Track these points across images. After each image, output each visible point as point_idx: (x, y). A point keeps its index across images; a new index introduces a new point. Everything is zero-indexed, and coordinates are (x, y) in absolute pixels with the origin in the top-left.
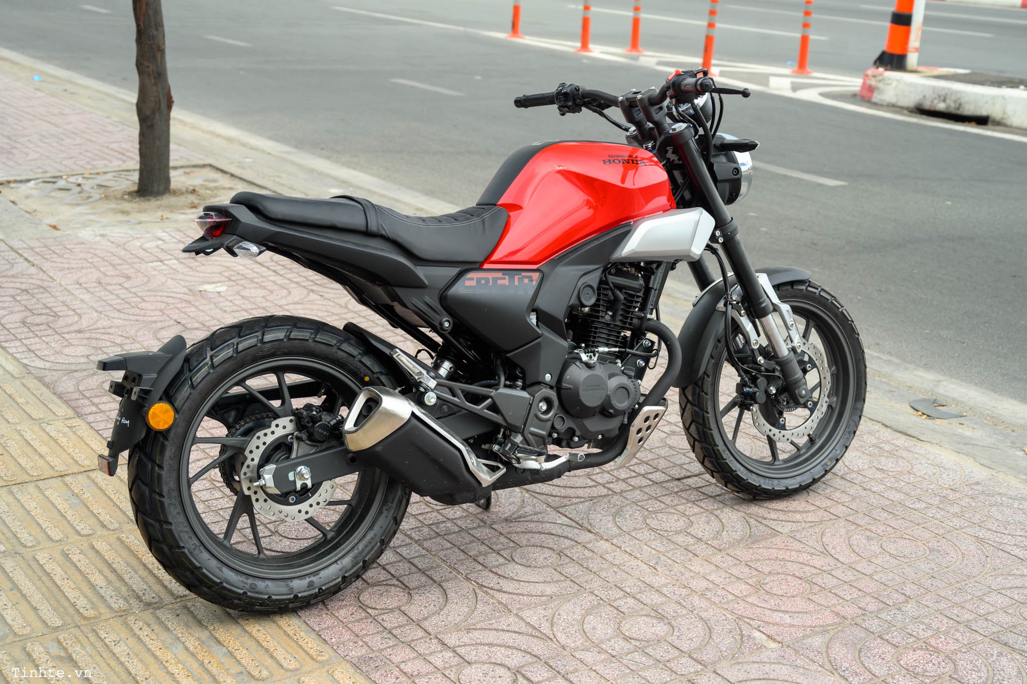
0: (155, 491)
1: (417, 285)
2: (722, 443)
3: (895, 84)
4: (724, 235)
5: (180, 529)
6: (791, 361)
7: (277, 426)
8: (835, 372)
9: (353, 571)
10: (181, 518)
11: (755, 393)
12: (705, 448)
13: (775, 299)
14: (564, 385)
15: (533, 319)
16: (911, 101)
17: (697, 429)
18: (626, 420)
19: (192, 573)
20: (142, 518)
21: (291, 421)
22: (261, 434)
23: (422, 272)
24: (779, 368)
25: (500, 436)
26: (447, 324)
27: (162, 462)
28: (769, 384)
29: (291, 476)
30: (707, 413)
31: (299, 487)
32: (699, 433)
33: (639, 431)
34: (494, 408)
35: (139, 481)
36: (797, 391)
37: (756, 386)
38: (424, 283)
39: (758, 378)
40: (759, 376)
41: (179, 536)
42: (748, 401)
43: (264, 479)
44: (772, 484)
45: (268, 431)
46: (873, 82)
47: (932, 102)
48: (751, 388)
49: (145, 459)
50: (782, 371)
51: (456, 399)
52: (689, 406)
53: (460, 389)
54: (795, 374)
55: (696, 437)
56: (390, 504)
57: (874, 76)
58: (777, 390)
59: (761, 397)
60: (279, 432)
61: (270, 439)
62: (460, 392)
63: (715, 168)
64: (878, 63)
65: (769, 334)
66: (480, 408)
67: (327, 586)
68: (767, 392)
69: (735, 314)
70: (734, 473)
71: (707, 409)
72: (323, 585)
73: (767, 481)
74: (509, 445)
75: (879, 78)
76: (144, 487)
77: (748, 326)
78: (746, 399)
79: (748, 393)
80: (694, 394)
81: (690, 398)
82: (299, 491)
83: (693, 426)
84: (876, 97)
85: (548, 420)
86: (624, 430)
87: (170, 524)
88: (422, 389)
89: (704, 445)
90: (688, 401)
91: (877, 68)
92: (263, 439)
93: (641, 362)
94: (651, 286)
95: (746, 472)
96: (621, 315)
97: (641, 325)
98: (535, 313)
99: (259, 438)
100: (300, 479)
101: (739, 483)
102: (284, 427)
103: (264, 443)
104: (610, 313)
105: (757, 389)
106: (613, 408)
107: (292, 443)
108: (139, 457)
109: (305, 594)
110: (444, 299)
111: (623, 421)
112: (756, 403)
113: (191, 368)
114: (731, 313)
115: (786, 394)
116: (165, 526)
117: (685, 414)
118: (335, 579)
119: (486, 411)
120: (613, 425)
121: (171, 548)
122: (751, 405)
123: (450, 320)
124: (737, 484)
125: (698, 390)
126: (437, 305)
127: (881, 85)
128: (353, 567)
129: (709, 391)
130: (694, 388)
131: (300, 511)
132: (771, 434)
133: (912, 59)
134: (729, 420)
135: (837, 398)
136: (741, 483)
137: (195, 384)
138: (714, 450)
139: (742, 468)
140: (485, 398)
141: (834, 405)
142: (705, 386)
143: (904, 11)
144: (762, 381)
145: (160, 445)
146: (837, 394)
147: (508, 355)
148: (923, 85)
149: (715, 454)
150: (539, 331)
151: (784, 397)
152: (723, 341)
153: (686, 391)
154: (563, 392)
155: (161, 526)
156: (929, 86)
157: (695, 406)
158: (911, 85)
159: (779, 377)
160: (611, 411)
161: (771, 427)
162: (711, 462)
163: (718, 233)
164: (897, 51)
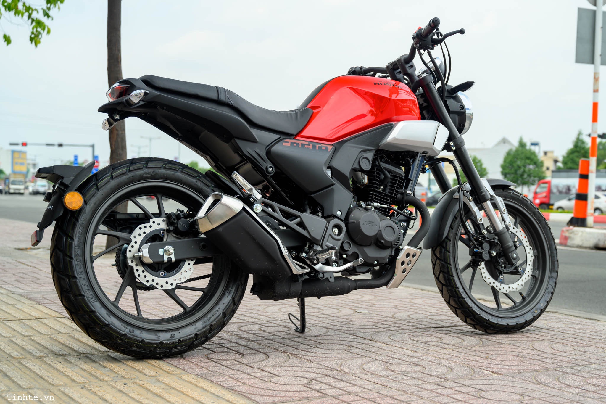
0: (67, 255)
1: (252, 140)
2: (462, 288)
3: (580, 234)
4: (456, 145)
5: (82, 282)
6: (505, 233)
7: (154, 222)
8: (536, 254)
9: (203, 331)
10: (83, 276)
11: (481, 253)
12: (450, 290)
13: (492, 192)
14: (350, 220)
15: (329, 173)
16: (591, 243)
17: (444, 277)
18: (393, 254)
19: (89, 315)
20: (57, 275)
21: (164, 221)
22: (142, 226)
23: (256, 133)
24: (497, 238)
25: (307, 248)
26: (270, 169)
27: (73, 235)
28: (491, 249)
29: (161, 251)
30: (450, 264)
31: (166, 260)
32: (445, 280)
33: (403, 263)
34: (301, 224)
35: (57, 250)
36: (510, 254)
37: (482, 248)
38: (256, 139)
39: (483, 243)
40: (484, 241)
41: (81, 287)
42: (478, 259)
43: (142, 251)
44: (497, 321)
45: (147, 225)
46: (567, 234)
47: (604, 242)
48: (479, 249)
49: (62, 234)
50: (499, 240)
51: (275, 213)
52: (438, 261)
53: (278, 207)
54: (508, 242)
55: (443, 282)
56: (230, 289)
57: (567, 231)
58: (497, 254)
59: (486, 257)
60: (155, 227)
61: (148, 230)
62: (278, 209)
63: (448, 103)
64: (569, 224)
65: (489, 214)
66: (293, 224)
67: (184, 339)
68: (490, 254)
69: (466, 200)
70: (470, 309)
71: (450, 261)
72: (181, 338)
73: (494, 318)
74: (312, 252)
75: (570, 231)
76: (59, 252)
77: (475, 208)
78: (476, 258)
79: (477, 252)
80: (440, 253)
81: (438, 256)
82: (166, 263)
83: (441, 275)
84: (569, 242)
85: (339, 240)
86: (393, 260)
87: (76, 278)
88: (252, 200)
89: (450, 288)
90: (437, 258)
91: (569, 226)
92: (144, 230)
93: (404, 223)
94: (409, 177)
95: (478, 309)
96: (389, 189)
97: (403, 198)
98: (330, 169)
99: (140, 228)
100: (167, 254)
101: (474, 317)
102: (159, 224)
103: (144, 233)
104: (382, 187)
105: (483, 250)
106: (384, 239)
107: (163, 236)
108: (58, 233)
109: (168, 342)
110: (269, 153)
111: (391, 253)
112: (483, 260)
113: (98, 178)
114: (463, 199)
115: (503, 258)
116: (72, 279)
117: (436, 267)
118: (190, 335)
119: (295, 225)
120: (385, 254)
121: (75, 296)
122: (479, 261)
123: (273, 167)
124: (472, 318)
125: (443, 250)
126: (264, 155)
127: (572, 235)
128: (203, 328)
129: (451, 251)
130: (441, 249)
131: (167, 283)
132: (495, 285)
133: (590, 220)
134: (466, 275)
135: (539, 272)
136: (476, 317)
137: (99, 187)
138: (456, 291)
139: (476, 307)
140: (296, 217)
141: (537, 276)
142: (448, 247)
143: (583, 192)
144: (486, 246)
145: (72, 223)
146: (538, 269)
147: (312, 196)
148: (598, 233)
149: (457, 294)
150: (333, 182)
151: (501, 260)
152: (459, 218)
153: (435, 252)
154: (349, 225)
155: (69, 280)
156: (601, 233)
157: (442, 260)
158: (590, 233)
159: (497, 243)
160: (383, 241)
161: (494, 281)
162: (455, 301)
163: (452, 144)
164: (580, 216)
